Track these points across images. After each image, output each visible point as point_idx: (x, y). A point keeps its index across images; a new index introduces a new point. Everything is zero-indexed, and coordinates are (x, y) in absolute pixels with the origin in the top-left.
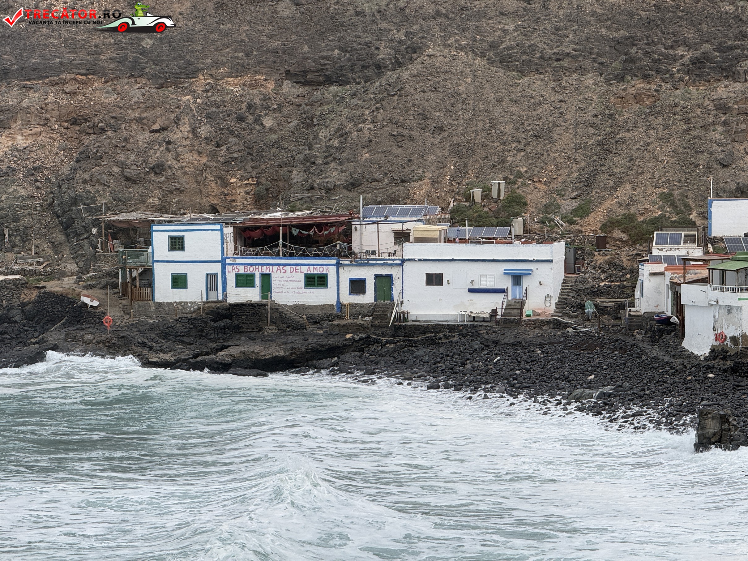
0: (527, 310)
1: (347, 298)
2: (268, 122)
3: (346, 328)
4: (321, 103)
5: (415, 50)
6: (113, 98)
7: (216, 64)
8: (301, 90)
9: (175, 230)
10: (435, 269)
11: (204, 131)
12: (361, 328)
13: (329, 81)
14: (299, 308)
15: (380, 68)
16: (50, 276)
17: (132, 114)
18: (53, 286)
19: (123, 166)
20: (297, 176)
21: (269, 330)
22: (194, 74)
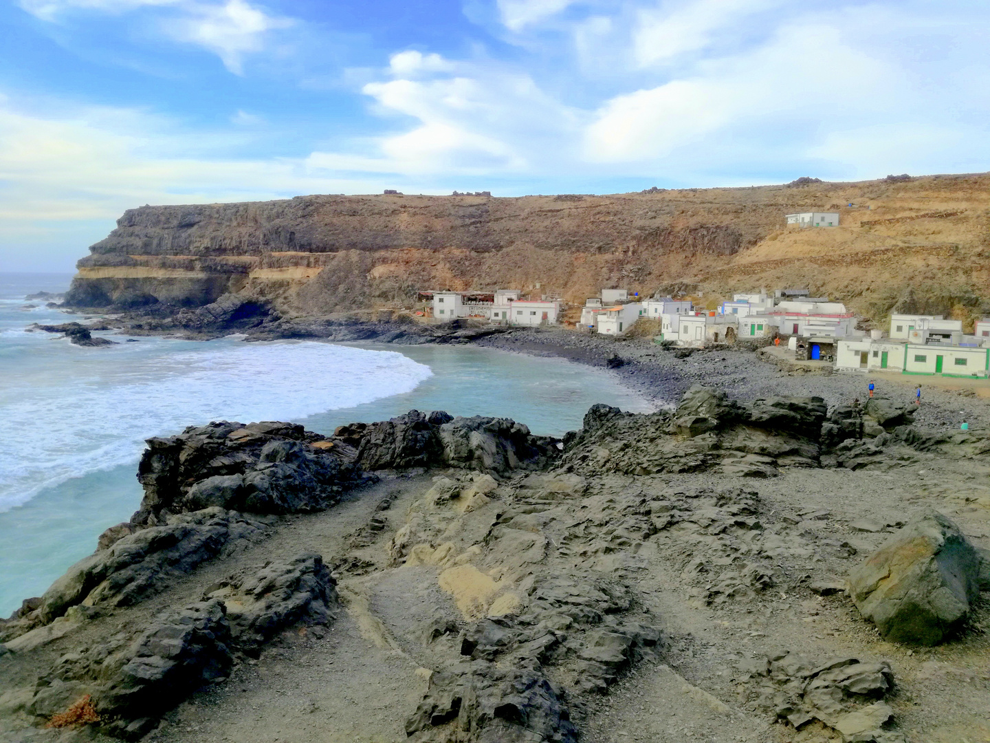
0: (547, 323)
1: (493, 318)
2: (467, 264)
4: (483, 258)
5: (512, 242)
6: (419, 255)
7: (451, 245)
8: (476, 254)
9: (441, 296)
10: (520, 310)
11: (447, 266)
13: (485, 251)
15: (501, 247)
17: (425, 260)
19: (423, 276)
20: (476, 280)
22: (444, 248)
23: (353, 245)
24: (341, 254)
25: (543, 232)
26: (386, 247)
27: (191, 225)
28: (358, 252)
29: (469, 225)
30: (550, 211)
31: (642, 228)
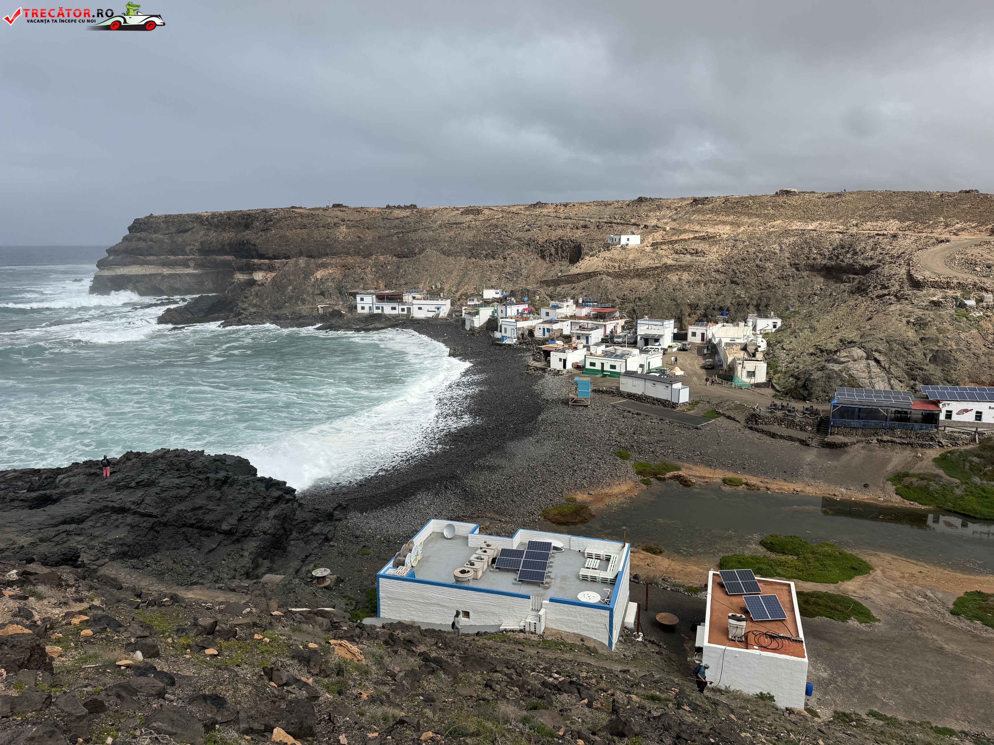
0: (440, 316)
1: (401, 312)
2: (389, 267)
3: (400, 320)
4: (401, 262)
5: (424, 250)
6: (353, 261)
7: (377, 253)
8: (397, 259)
9: (362, 296)
10: (420, 306)
11: (373, 270)
12: (403, 320)
13: (404, 257)
14: (390, 315)
15: (415, 254)
16: (336, 305)
17: (357, 265)
18: (336, 308)
19: (354, 278)
20: (394, 281)
21: (383, 320)
22: (372, 255)
23: (301, 254)
24: (292, 261)
25: (447, 241)
26: (326, 255)
27: (186, 231)
28: (305, 259)
29: (393, 236)
30: (454, 224)
31: (518, 239)
